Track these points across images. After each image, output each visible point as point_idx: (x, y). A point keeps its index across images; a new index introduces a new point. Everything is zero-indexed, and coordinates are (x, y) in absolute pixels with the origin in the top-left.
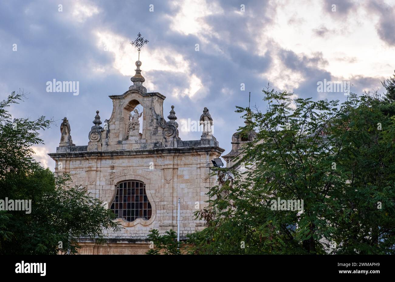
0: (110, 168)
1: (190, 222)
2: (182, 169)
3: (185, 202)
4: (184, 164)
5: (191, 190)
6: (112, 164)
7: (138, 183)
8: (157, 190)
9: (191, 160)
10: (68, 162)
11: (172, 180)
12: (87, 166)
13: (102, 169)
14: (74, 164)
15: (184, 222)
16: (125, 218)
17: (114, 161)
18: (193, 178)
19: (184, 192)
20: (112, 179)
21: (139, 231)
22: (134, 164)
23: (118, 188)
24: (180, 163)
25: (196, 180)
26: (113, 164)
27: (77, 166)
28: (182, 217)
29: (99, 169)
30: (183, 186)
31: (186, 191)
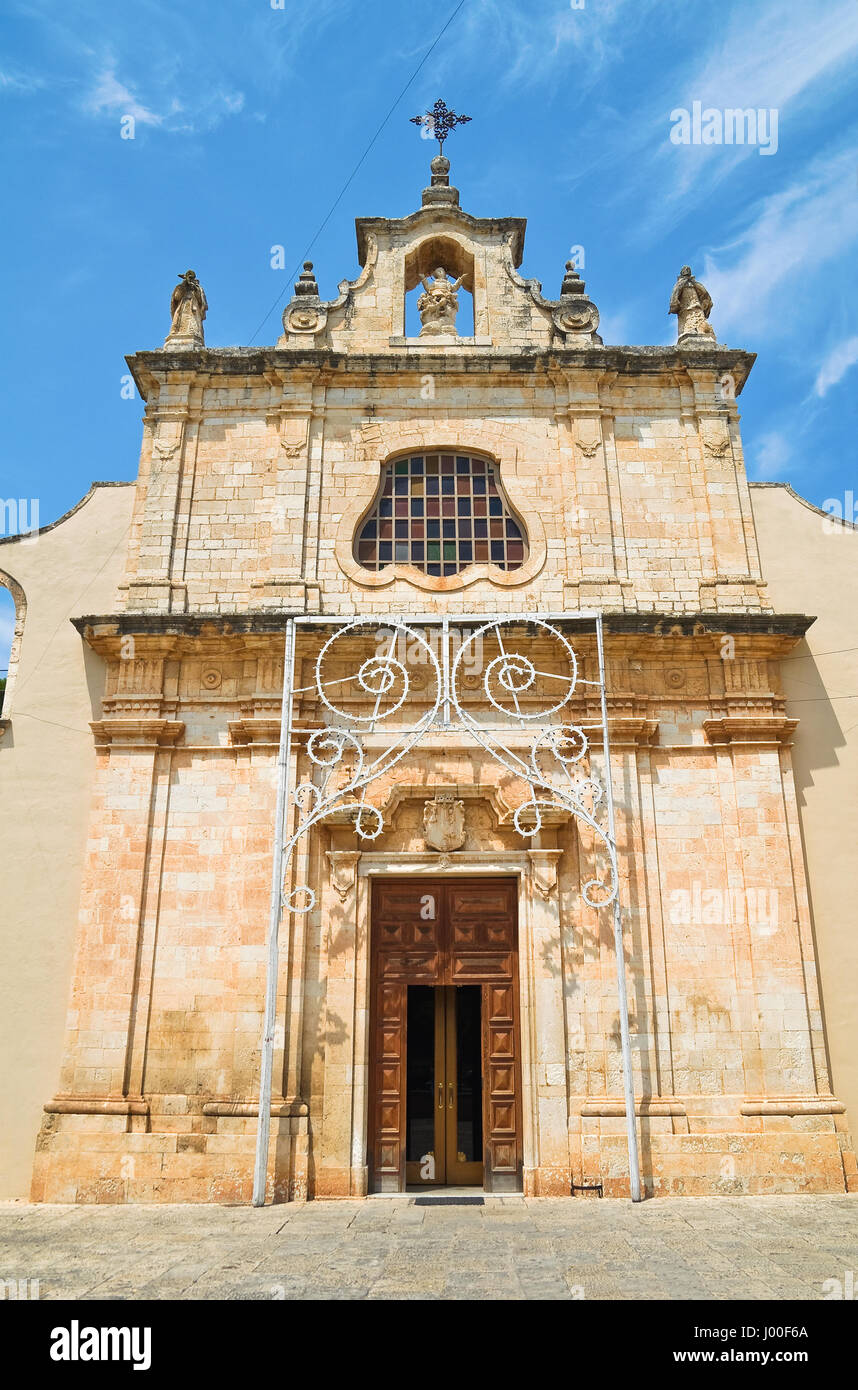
0: (364, 411)
1: (674, 574)
2: (630, 420)
3: (653, 514)
4: (634, 406)
5: (668, 480)
6: (370, 400)
7: (467, 459)
8: (545, 479)
9: (659, 396)
10: (198, 391)
11: (601, 449)
12: (275, 402)
13: (330, 414)
14: (219, 397)
15: (655, 577)
16: (421, 566)
17: (376, 393)
18: (670, 447)
19: (644, 485)
20: (371, 445)
21: (482, 604)
22: (454, 402)
23: (389, 473)
24: (621, 404)
25: (684, 452)
26: (372, 402)
27: (232, 403)
28: (645, 560)
29: (319, 412)
30: (639, 467)
31: (650, 481)
